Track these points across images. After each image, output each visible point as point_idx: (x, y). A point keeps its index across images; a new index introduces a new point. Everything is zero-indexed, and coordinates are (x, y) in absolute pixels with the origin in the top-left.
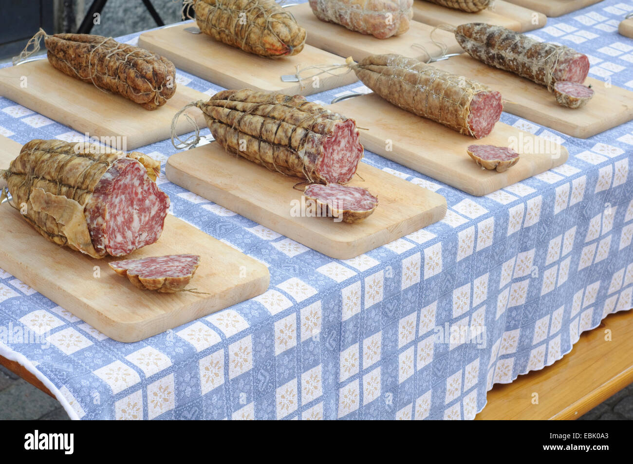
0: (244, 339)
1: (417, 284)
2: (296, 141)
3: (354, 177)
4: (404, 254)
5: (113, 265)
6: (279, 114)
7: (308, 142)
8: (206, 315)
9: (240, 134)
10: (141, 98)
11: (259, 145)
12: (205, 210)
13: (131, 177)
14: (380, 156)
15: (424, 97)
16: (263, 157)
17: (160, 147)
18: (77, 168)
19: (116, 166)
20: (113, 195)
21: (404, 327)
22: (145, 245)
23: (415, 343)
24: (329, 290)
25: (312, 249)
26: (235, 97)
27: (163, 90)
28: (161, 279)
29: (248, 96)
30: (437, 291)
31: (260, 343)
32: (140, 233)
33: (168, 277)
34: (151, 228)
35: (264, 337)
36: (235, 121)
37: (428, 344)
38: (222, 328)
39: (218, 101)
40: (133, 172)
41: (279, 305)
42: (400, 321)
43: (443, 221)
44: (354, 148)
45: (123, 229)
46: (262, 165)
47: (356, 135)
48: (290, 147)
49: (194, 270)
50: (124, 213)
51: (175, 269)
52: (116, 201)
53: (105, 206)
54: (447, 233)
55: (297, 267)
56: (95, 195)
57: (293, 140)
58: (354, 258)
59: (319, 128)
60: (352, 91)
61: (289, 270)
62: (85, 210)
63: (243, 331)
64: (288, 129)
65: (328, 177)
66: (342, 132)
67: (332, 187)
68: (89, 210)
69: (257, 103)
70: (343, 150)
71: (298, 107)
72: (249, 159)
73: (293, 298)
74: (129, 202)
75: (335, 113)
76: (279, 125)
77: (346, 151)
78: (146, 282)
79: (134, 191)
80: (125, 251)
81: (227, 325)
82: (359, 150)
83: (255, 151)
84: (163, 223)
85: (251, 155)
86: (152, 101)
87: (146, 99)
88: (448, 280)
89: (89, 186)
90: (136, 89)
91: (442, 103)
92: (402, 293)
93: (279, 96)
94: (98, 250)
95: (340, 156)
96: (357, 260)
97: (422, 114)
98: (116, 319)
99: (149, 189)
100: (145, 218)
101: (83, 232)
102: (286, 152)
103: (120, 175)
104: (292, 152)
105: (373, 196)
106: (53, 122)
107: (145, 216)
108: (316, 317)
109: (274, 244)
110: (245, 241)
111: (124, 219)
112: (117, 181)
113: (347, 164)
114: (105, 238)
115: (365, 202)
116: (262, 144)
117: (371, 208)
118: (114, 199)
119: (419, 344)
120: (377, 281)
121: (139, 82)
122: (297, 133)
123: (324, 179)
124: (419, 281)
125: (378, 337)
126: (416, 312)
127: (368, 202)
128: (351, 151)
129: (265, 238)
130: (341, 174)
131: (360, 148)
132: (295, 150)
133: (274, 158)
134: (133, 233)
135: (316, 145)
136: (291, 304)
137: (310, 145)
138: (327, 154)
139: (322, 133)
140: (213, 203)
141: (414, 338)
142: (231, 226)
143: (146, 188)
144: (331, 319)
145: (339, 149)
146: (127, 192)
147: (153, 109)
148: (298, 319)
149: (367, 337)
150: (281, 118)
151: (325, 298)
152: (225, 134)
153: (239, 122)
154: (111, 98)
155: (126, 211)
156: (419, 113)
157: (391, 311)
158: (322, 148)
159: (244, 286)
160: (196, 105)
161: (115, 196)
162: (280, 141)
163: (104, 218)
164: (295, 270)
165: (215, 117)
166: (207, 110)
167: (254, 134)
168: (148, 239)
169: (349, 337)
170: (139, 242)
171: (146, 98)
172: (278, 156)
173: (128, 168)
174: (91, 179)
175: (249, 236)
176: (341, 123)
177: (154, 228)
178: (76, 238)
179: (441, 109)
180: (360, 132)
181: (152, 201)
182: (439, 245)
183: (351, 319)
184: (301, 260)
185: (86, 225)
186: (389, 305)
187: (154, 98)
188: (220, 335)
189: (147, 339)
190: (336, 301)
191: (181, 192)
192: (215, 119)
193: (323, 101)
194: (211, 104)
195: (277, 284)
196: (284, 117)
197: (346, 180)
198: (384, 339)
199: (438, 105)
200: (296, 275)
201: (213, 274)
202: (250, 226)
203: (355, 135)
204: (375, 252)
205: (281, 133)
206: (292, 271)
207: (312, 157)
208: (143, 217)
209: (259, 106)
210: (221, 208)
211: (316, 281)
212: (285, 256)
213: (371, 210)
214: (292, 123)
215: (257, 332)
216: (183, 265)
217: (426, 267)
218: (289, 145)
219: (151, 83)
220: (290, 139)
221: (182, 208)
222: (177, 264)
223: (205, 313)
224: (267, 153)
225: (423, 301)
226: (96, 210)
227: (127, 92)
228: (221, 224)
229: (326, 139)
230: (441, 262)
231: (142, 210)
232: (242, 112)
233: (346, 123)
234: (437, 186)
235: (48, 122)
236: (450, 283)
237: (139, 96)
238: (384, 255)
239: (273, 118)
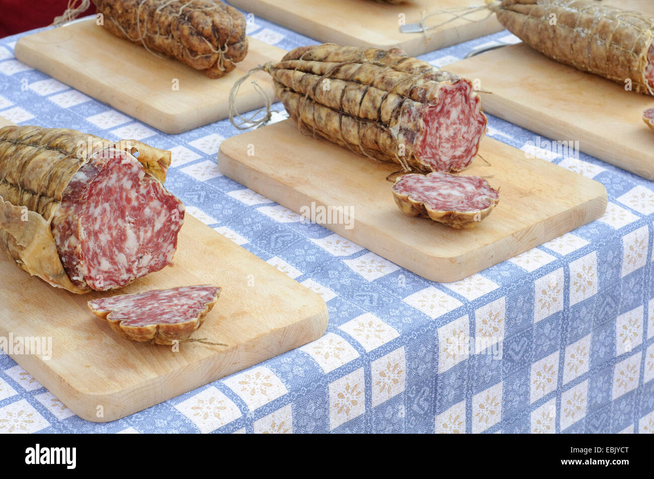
0: (280, 410)
1: (558, 313)
2: (387, 114)
3: (475, 160)
4: (538, 271)
5: (94, 305)
6: (366, 76)
7: (403, 114)
8: (225, 376)
9: (317, 107)
10: (199, 63)
11: (341, 120)
12: (261, 215)
13: (118, 176)
14: (524, 129)
15: (585, 44)
16: (346, 137)
17: (223, 127)
18: (41, 167)
19: (93, 162)
20: (89, 203)
21: (539, 374)
22: (149, 272)
23: (557, 393)
24: (417, 330)
25: (403, 269)
26: (313, 55)
27: (228, 51)
28: (150, 326)
29: (329, 54)
30: (590, 320)
31: (306, 414)
32: (140, 255)
33: (161, 324)
34: (157, 247)
35: (311, 407)
36: (310, 88)
37: (578, 394)
38: (245, 397)
39: (290, 62)
40: (120, 169)
41: (337, 356)
42: (533, 366)
43: (601, 220)
44: (472, 120)
45: (111, 251)
46: (348, 148)
47: (474, 102)
48: (380, 123)
49: (203, 311)
50: (110, 228)
51: (177, 310)
52: (97, 212)
53: (78, 220)
54: (605, 238)
55: (376, 296)
56: (65, 204)
57: (383, 113)
58: (462, 279)
59: (419, 93)
60: (498, 41)
61: (363, 301)
62: (52, 226)
63: (277, 400)
64: (376, 97)
65: (434, 163)
66: (452, 98)
67: (435, 178)
68: (58, 226)
69: (341, 62)
70: (454, 123)
71: (393, 66)
72: (331, 140)
73: (360, 346)
74: (118, 213)
75: (442, 72)
76: (366, 92)
77: (460, 124)
78: (129, 331)
79: (124, 197)
80: (117, 282)
81: (253, 392)
82: (480, 122)
83: (335, 130)
84: (176, 239)
85: (332, 135)
86: (215, 66)
87: (206, 65)
88: (608, 304)
89: (56, 193)
90: (193, 52)
91: (610, 51)
92: (535, 327)
93: (370, 52)
94: (76, 283)
95: (451, 132)
96: (466, 283)
97: (585, 68)
98: (80, 389)
99: (148, 192)
100: (146, 234)
101: (50, 259)
102: (375, 130)
103: (99, 175)
104: (382, 129)
105: (492, 189)
106: (89, 99)
107: (146, 232)
108: (396, 372)
109: (348, 262)
110: (308, 259)
111: (112, 236)
112: (95, 183)
113: (462, 143)
114: (82, 266)
115: (479, 198)
116: (344, 119)
117: (486, 207)
118: (92, 209)
119: (563, 394)
120: (494, 314)
121: (195, 41)
122: (388, 102)
123: (429, 165)
124: (561, 308)
125: (497, 391)
126: (558, 352)
127: (484, 197)
128: (468, 124)
129: (337, 254)
130: (454, 157)
131: (481, 120)
132: (386, 126)
133: (359, 138)
134: (128, 256)
135: (413, 117)
136: (356, 355)
137: (406, 118)
138: (431, 130)
139: (423, 100)
140: (276, 203)
141: (555, 388)
142: (292, 237)
143: (143, 190)
144: (421, 372)
145: (449, 122)
146: (112, 198)
147: (217, 77)
148: (368, 376)
149: (478, 392)
150: (368, 82)
151: (412, 343)
152: (298, 107)
153: (314, 89)
154: (167, 64)
155: (114, 225)
156: (582, 68)
157: (517, 354)
158: (421, 123)
159: (285, 331)
160: (263, 68)
161: (93, 205)
162: (366, 114)
163: (77, 238)
164: (371, 301)
165: (285, 84)
166: (276, 75)
167: (333, 105)
168: (153, 263)
169: (451, 394)
170: (139, 269)
171: (206, 62)
172: (364, 135)
173: (112, 165)
174: (58, 181)
175: (314, 251)
176: (449, 85)
177: (162, 247)
178: (41, 267)
179: (609, 59)
180: (479, 97)
181: (155, 208)
182: (594, 255)
183: (454, 369)
184: (384, 286)
185: (54, 248)
186: (514, 346)
187: (216, 62)
188: (240, 406)
189: (130, 416)
190: (430, 347)
191: (234, 189)
192: (286, 87)
193: (456, 56)
194: (281, 66)
195: (340, 324)
196: (372, 80)
197: (463, 165)
198: (506, 393)
199: (604, 54)
200: (371, 309)
201: (243, 313)
202: (321, 236)
203: (472, 101)
204: (494, 271)
205: (367, 103)
206: (367, 302)
207: (410, 135)
208: (142, 234)
209: (341, 66)
210: (285, 211)
211: (400, 317)
212: (362, 279)
213: (486, 210)
214: (384, 88)
215: (300, 399)
216: (191, 302)
217: (573, 289)
218: (379, 120)
219: (210, 41)
220: (379, 111)
221: (230, 212)
222: (184, 300)
223: (223, 372)
224: (350, 131)
225: (569, 336)
226: (67, 226)
227: (182, 55)
228: (277, 235)
229: (427, 110)
230: (595, 280)
231: (140, 223)
232: (319, 75)
233: (457, 85)
234: (598, 169)
235: (83, 100)
236: (611, 307)
237: (197, 60)
238: (506, 274)
239: (359, 82)
